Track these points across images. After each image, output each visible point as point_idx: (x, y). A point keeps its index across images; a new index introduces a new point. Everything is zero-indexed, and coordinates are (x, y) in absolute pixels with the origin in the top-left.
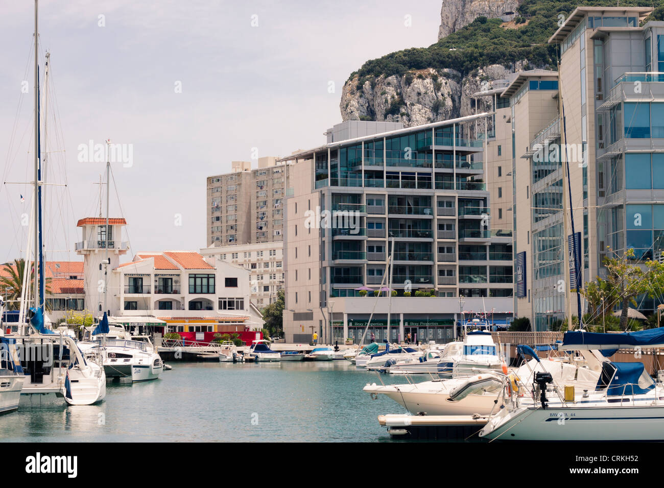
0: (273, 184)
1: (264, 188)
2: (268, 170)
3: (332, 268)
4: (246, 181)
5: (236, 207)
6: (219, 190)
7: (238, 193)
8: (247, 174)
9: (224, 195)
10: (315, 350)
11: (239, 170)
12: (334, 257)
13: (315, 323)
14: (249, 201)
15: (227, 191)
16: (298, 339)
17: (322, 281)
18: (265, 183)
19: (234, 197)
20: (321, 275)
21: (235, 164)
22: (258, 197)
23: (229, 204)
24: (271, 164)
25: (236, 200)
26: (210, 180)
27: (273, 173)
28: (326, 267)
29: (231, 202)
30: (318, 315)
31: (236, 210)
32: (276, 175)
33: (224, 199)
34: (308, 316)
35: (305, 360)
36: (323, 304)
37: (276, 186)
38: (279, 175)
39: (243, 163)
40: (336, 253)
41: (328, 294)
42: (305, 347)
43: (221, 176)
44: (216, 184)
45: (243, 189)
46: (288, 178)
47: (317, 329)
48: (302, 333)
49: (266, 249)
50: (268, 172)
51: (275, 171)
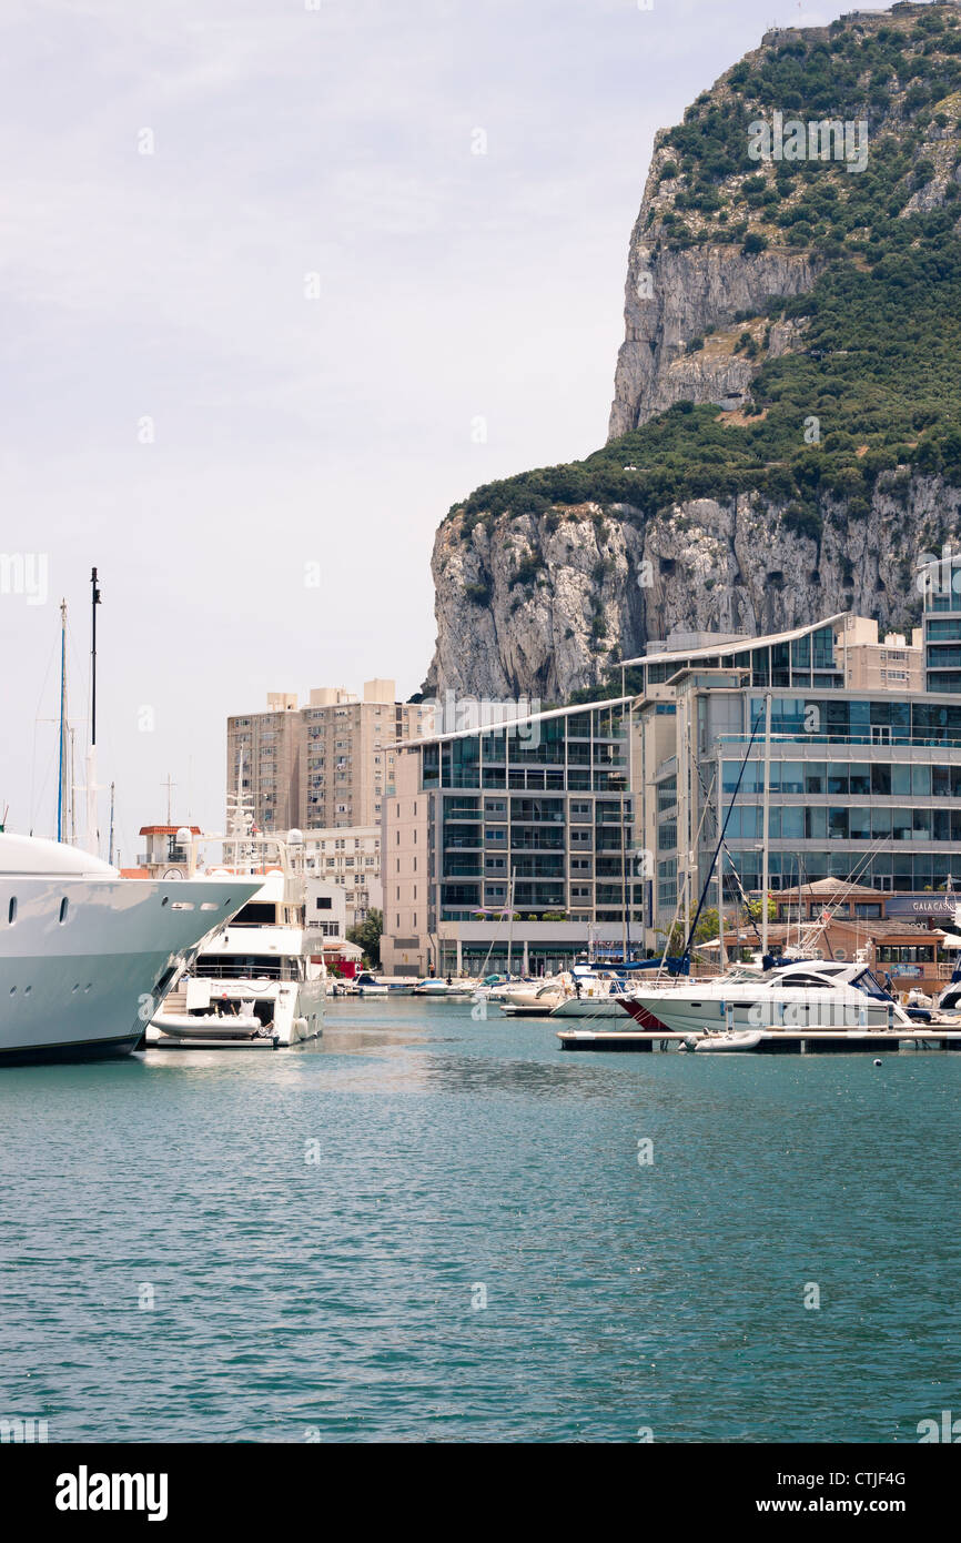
0: (335, 733)
1: (321, 738)
2: (327, 710)
3: (443, 886)
4: (291, 726)
5: (275, 766)
6: (248, 737)
7: (278, 745)
8: (293, 714)
9: (256, 745)
10: (423, 984)
11: (279, 708)
12: (446, 873)
13: (422, 951)
14: (295, 757)
15: (261, 741)
16: (401, 970)
17: (431, 901)
18: (323, 730)
19: (272, 751)
20: (429, 895)
21: (272, 697)
22: (310, 752)
23: (263, 760)
24: (330, 702)
25: (275, 755)
26: (233, 722)
27: (336, 715)
28: (435, 885)
29: (268, 758)
30: (425, 942)
31: (275, 771)
32: (339, 719)
33: (256, 753)
34: (413, 943)
35: (415, 993)
36: (432, 929)
37: (341, 736)
38: (346, 719)
39: (285, 696)
40: (448, 868)
41: (438, 917)
42: (413, 980)
43: (251, 717)
44: (243, 729)
45: (286, 739)
46: (358, 723)
47: (425, 960)
48: (405, 964)
49: (330, 839)
50: (328, 713)
51: (338, 712)
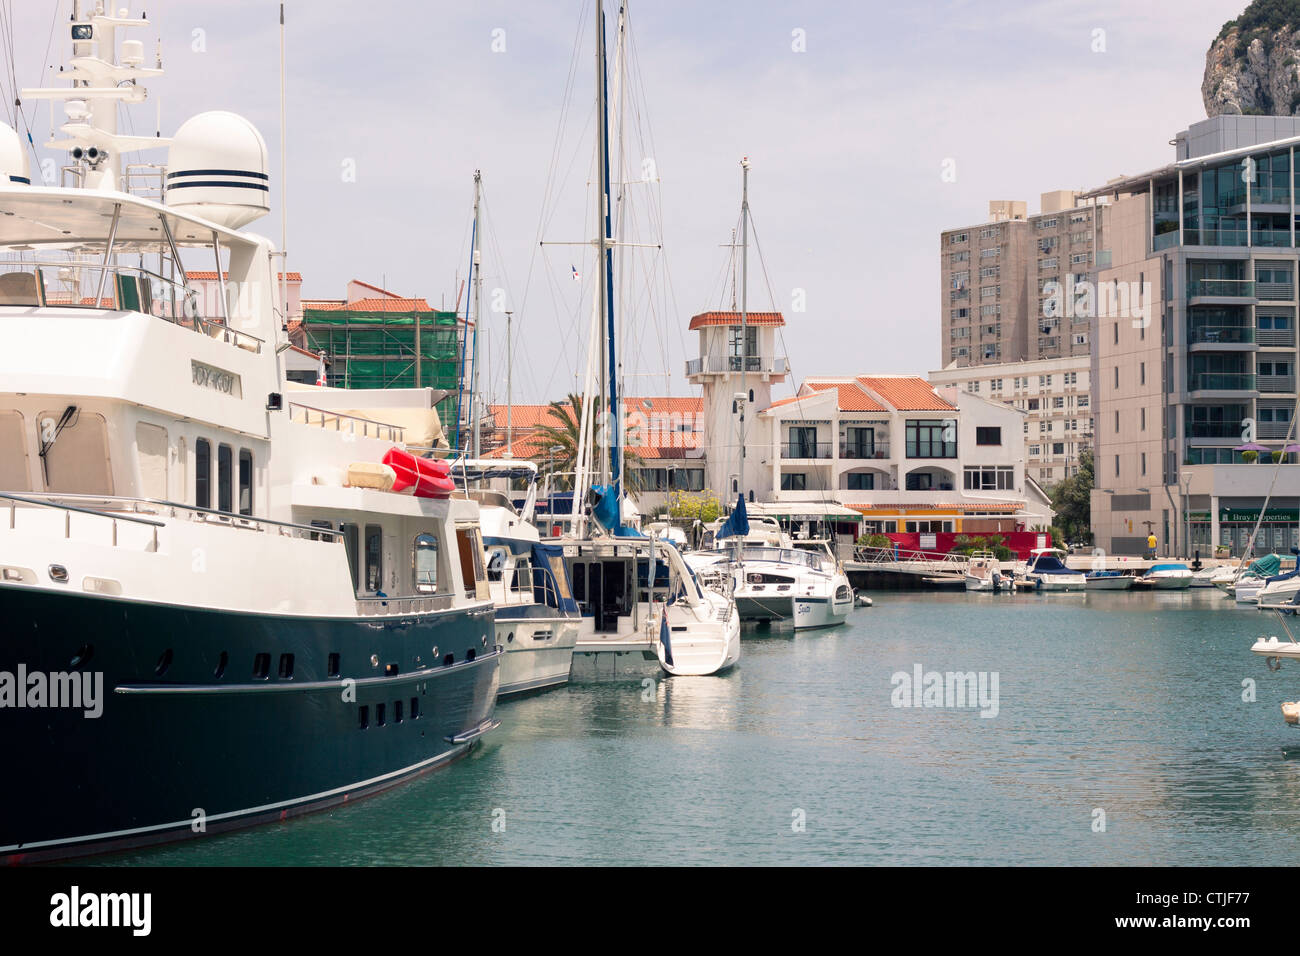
0: (1071, 244)
1: (1054, 253)
2: (1061, 216)
3: (1187, 408)
4: (1018, 239)
5: (999, 290)
6: (966, 256)
7: (1001, 263)
8: (1019, 225)
9: (975, 267)
10: (1154, 569)
11: (1004, 218)
12: (1192, 386)
13: (1154, 514)
14: (1023, 278)
15: (981, 259)
16: (1121, 547)
17: (1168, 433)
18: (1055, 241)
19: (995, 271)
20: (1165, 421)
21: (995, 206)
22: (1040, 270)
23: (984, 283)
24: (1066, 206)
25: (998, 276)
26: (948, 238)
27: (1071, 222)
28: (1175, 406)
29: (990, 280)
30: (1159, 499)
31: (998, 296)
32: (1076, 227)
33: (975, 275)
34: (1141, 502)
35: (1135, 587)
36: (1170, 478)
37: (1077, 248)
38: (1083, 226)
39: (1011, 203)
40: (1196, 377)
41: (1180, 457)
42: (1135, 562)
43: (969, 230)
44: (960, 246)
45: (1012, 256)
46: (1099, 231)
48: (1128, 535)
49: (1058, 372)
50: (1063, 220)
51: (1074, 218)
